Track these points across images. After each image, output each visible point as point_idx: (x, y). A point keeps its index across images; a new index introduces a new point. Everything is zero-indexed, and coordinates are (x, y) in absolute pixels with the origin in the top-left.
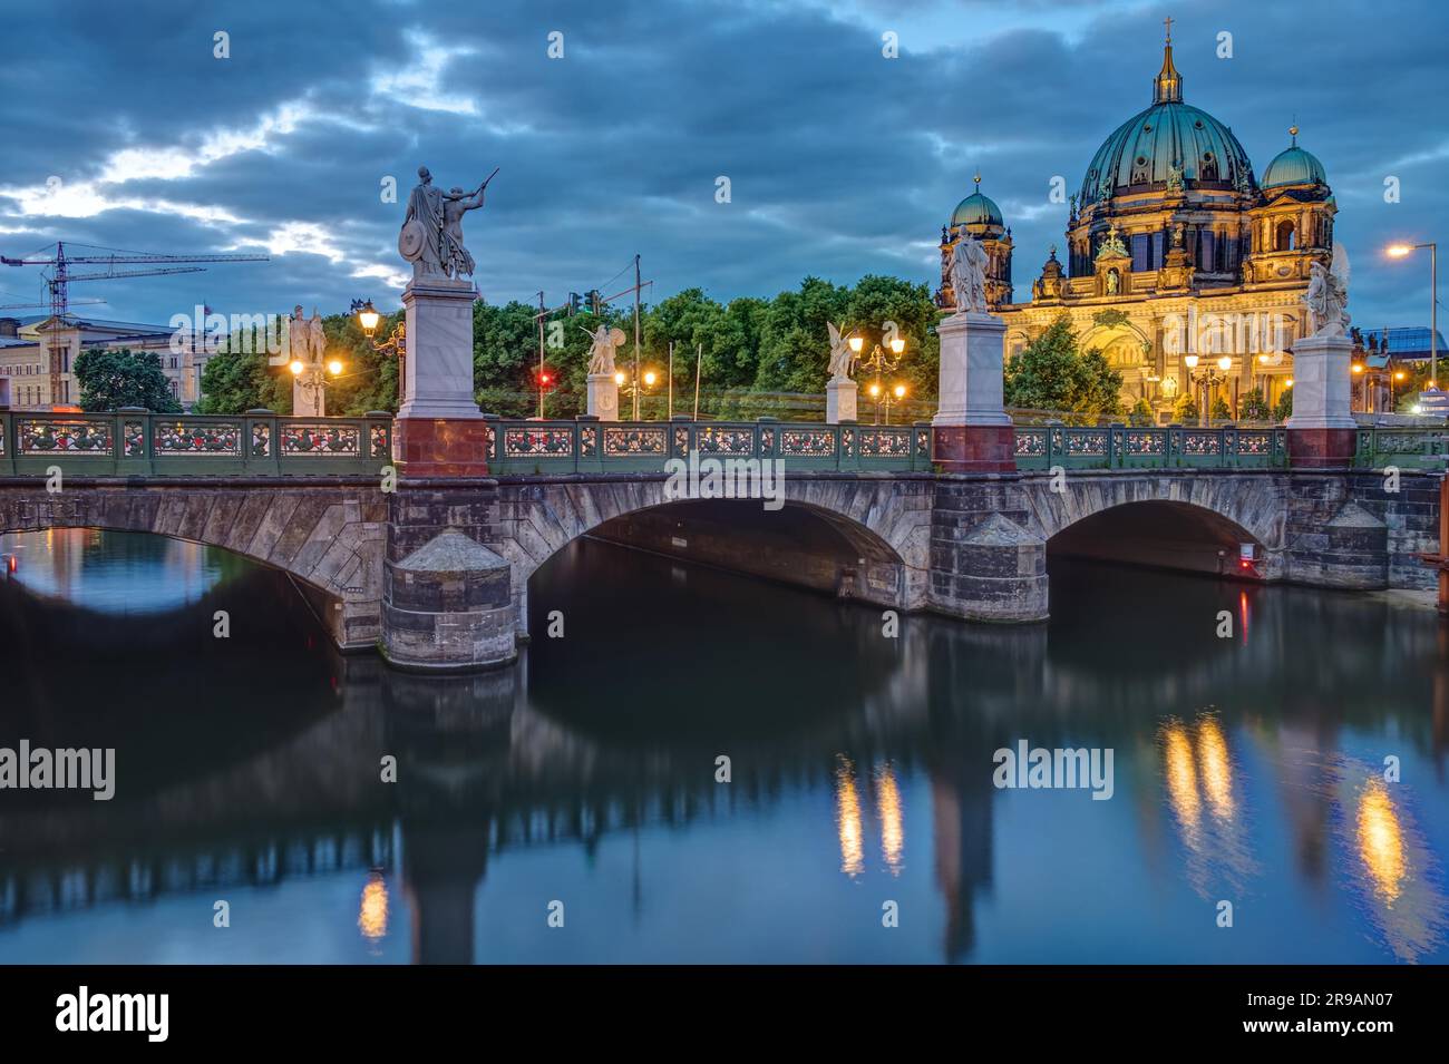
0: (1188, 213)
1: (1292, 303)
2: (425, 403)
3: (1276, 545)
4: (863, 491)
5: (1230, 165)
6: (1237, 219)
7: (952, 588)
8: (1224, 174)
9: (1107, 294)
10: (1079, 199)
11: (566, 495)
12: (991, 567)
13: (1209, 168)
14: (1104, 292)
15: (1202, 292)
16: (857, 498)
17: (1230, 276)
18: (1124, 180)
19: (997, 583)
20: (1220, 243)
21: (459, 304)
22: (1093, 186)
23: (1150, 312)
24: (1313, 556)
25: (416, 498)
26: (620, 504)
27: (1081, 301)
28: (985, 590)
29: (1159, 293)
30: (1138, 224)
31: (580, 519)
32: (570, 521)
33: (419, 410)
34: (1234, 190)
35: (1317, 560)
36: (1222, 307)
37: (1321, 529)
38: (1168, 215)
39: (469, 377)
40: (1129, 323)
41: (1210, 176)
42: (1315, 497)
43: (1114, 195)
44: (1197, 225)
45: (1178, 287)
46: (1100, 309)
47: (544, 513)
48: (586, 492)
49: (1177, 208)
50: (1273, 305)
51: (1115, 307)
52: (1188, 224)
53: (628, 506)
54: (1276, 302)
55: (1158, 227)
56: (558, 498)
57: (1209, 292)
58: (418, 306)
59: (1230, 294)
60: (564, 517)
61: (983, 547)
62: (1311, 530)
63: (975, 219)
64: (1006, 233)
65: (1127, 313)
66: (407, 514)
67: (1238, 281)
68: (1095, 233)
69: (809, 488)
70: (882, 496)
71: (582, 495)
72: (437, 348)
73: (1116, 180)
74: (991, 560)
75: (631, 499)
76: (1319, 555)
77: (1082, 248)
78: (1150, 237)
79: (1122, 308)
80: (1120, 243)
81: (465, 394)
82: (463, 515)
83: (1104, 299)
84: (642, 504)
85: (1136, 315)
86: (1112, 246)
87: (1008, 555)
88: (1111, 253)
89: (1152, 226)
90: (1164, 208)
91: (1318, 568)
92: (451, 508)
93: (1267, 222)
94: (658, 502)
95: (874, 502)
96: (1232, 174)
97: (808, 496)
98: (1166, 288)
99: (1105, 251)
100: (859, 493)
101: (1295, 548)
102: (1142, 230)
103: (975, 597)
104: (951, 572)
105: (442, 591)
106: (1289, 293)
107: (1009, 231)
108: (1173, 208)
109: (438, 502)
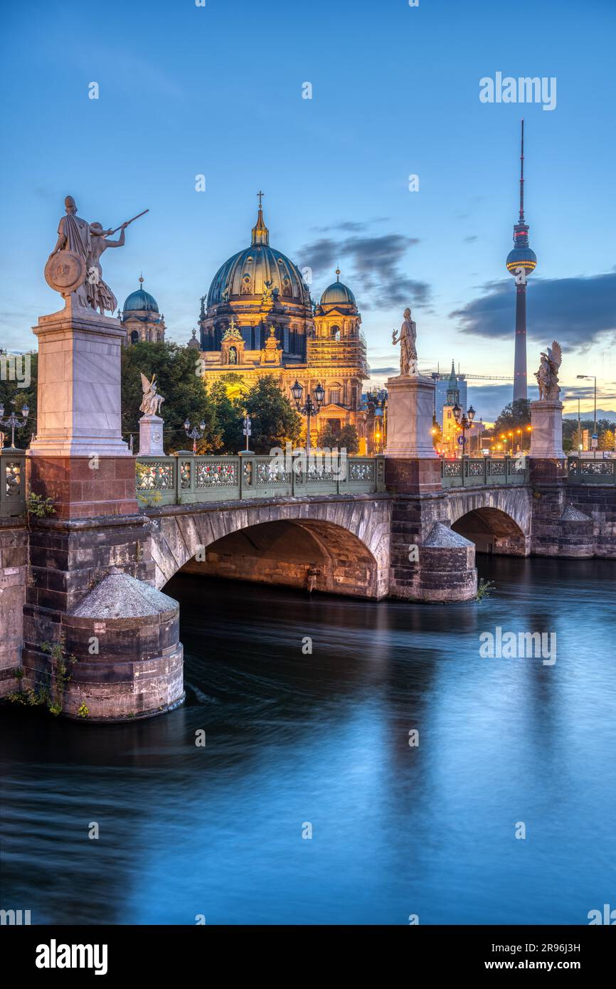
0: (275, 316)
1: (340, 376)
2: (82, 441)
3: (528, 534)
4: (357, 510)
5: (299, 288)
6: (303, 322)
7: (416, 580)
8: (295, 294)
9: (230, 363)
10: (206, 300)
11: (176, 526)
12: (450, 564)
13: (287, 289)
14: (228, 361)
15: (287, 366)
16: (354, 515)
17: (299, 357)
18: (236, 291)
19: (455, 575)
20: (293, 336)
21: (110, 341)
22: (216, 292)
23: (256, 376)
24: (553, 541)
25: (83, 540)
26: (215, 532)
27: (212, 367)
28: (446, 582)
29: (262, 365)
30: (247, 320)
31: (187, 548)
32: (179, 551)
33: (77, 447)
34: (301, 304)
35: (556, 542)
36: (299, 376)
37: (557, 523)
38: (264, 316)
39: (118, 414)
40: (243, 383)
41: (288, 295)
42: (552, 502)
43: (230, 301)
44: (281, 324)
45: (273, 362)
46: (225, 373)
47: (160, 543)
48: (191, 523)
49: (269, 312)
50: (329, 376)
51: (234, 372)
52: (276, 322)
53: (220, 533)
54: (331, 374)
55: (257, 323)
56: (171, 529)
57: (291, 366)
58: (75, 339)
59: (305, 368)
60: (175, 547)
61: (442, 549)
62: (550, 523)
63: (140, 307)
64: (160, 318)
65: (242, 376)
66: (75, 559)
67: (303, 360)
68: (218, 323)
69: (328, 509)
70: (366, 513)
71: (188, 525)
72: (91, 384)
73: (231, 290)
74: (450, 558)
75: (222, 526)
76: (556, 539)
77: (209, 332)
78: (253, 329)
79: (239, 373)
80: (237, 331)
81: (114, 431)
82: (122, 554)
83: (227, 366)
84: (229, 529)
85: (247, 378)
86: (232, 333)
87: (461, 554)
88: (232, 337)
89: (254, 322)
90: (261, 311)
91: (557, 547)
92: (113, 547)
93: (325, 325)
94: (239, 528)
95: (362, 518)
96: (299, 293)
97: (328, 516)
98: (266, 362)
99: (227, 336)
100: (355, 511)
101: (539, 534)
102: (248, 324)
103: (437, 587)
104: (413, 568)
105: (139, 638)
106: (338, 369)
107: (163, 317)
108: (266, 312)
109: (102, 543)
